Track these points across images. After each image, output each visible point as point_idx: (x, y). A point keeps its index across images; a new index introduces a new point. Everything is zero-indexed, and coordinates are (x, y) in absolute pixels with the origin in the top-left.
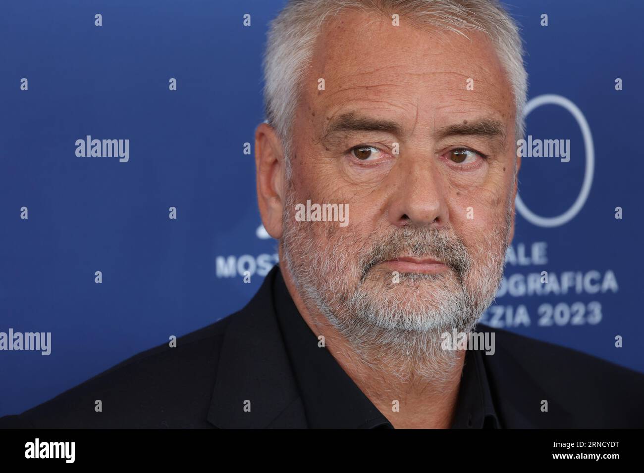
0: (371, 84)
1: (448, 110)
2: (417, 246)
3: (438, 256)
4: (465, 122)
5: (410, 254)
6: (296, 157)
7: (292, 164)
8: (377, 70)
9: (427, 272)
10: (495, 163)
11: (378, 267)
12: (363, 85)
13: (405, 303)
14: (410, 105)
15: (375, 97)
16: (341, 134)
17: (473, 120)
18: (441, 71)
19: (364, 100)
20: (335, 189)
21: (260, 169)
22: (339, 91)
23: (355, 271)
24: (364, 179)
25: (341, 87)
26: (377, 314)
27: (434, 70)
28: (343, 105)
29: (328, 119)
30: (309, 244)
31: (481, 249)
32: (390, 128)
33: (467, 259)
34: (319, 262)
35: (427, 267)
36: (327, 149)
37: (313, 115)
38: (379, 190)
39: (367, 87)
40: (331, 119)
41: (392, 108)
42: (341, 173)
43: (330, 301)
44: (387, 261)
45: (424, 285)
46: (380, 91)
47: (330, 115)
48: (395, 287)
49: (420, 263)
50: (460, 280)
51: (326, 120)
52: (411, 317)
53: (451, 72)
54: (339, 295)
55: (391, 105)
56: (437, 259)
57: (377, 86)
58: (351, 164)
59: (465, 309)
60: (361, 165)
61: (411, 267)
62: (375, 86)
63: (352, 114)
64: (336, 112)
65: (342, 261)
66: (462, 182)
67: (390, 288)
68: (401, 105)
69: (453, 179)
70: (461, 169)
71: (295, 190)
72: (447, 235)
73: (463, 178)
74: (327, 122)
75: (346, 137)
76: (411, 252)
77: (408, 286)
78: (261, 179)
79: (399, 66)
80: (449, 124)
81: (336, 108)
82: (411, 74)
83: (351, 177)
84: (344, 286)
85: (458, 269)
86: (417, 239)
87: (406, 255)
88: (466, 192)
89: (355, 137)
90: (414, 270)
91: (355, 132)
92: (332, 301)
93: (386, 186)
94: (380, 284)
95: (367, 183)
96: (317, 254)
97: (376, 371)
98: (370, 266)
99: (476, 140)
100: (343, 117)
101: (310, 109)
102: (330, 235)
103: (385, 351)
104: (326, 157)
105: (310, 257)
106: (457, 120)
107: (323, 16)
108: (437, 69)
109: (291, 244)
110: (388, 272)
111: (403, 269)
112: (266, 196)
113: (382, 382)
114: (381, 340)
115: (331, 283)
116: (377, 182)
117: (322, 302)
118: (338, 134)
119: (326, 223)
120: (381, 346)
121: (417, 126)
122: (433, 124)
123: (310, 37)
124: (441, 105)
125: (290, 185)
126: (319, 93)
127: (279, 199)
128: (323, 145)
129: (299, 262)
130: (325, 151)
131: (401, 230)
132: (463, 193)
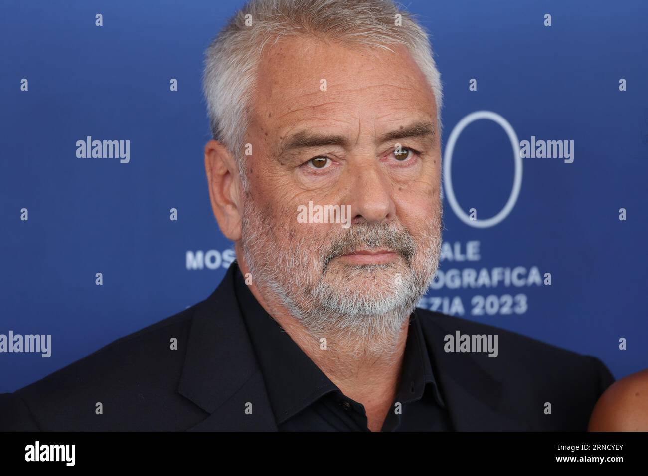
0: (316, 103)
1: (386, 119)
2: (371, 240)
3: (390, 248)
4: (401, 128)
5: (366, 248)
6: (251, 171)
7: (249, 178)
9: (382, 262)
10: (427, 158)
11: (336, 261)
12: (310, 105)
13: (365, 292)
14: (353, 119)
15: (322, 116)
16: (295, 151)
17: (407, 125)
18: (376, 85)
19: (312, 119)
20: (292, 196)
21: (212, 180)
22: (288, 113)
23: (317, 266)
24: (318, 186)
25: (290, 109)
26: (339, 303)
27: (369, 85)
28: (294, 125)
29: (281, 138)
30: (271, 246)
31: (424, 235)
32: (339, 142)
33: (412, 245)
34: (284, 261)
35: (381, 258)
36: (282, 164)
37: (266, 135)
38: (331, 194)
39: (313, 107)
40: (284, 139)
41: (338, 123)
42: (297, 182)
43: (295, 294)
44: (345, 255)
45: (379, 273)
46: (325, 110)
47: (283, 135)
48: (355, 279)
49: (374, 255)
50: (409, 264)
51: (279, 139)
52: (371, 304)
53: (384, 85)
54: (304, 288)
55: (337, 121)
56: (389, 250)
57: (322, 105)
58: (305, 174)
59: (414, 288)
60: (315, 174)
61: (367, 259)
62: (320, 105)
63: (303, 134)
64: (289, 132)
65: (305, 258)
66: (402, 178)
67: (350, 280)
68: (345, 120)
69: (394, 177)
71: (253, 200)
72: (395, 228)
73: (403, 174)
74: (281, 141)
75: (299, 153)
76: (366, 246)
77: (366, 277)
78: (214, 189)
79: (339, 85)
80: (387, 132)
81: (288, 129)
82: (350, 91)
83: (306, 185)
84: (309, 280)
85: (406, 254)
86: (371, 234)
87: (362, 249)
88: (406, 186)
90: (370, 262)
92: (298, 293)
93: (339, 190)
94: (341, 276)
95: (320, 189)
96: (281, 255)
97: (332, 352)
98: (329, 260)
99: (412, 140)
100: (296, 136)
101: (262, 129)
102: (292, 237)
103: (343, 334)
104: (281, 171)
105: (274, 257)
106: (395, 127)
107: (263, 45)
108: (371, 83)
109: (253, 247)
110: (347, 266)
111: (360, 262)
112: (222, 204)
113: (337, 361)
114: (339, 325)
115: (297, 277)
116: (328, 187)
117: (287, 295)
118: (292, 152)
119: (286, 227)
120: (339, 330)
121: (362, 135)
122: (374, 132)
123: (252, 64)
124: (379, 115)
125: (247, 195)
126: (270, 116)
127: (235, 206)
128: (278, 161)
129: (262, 262)
130: (281, 166)
131: (354, 227)
132: (404, 187)
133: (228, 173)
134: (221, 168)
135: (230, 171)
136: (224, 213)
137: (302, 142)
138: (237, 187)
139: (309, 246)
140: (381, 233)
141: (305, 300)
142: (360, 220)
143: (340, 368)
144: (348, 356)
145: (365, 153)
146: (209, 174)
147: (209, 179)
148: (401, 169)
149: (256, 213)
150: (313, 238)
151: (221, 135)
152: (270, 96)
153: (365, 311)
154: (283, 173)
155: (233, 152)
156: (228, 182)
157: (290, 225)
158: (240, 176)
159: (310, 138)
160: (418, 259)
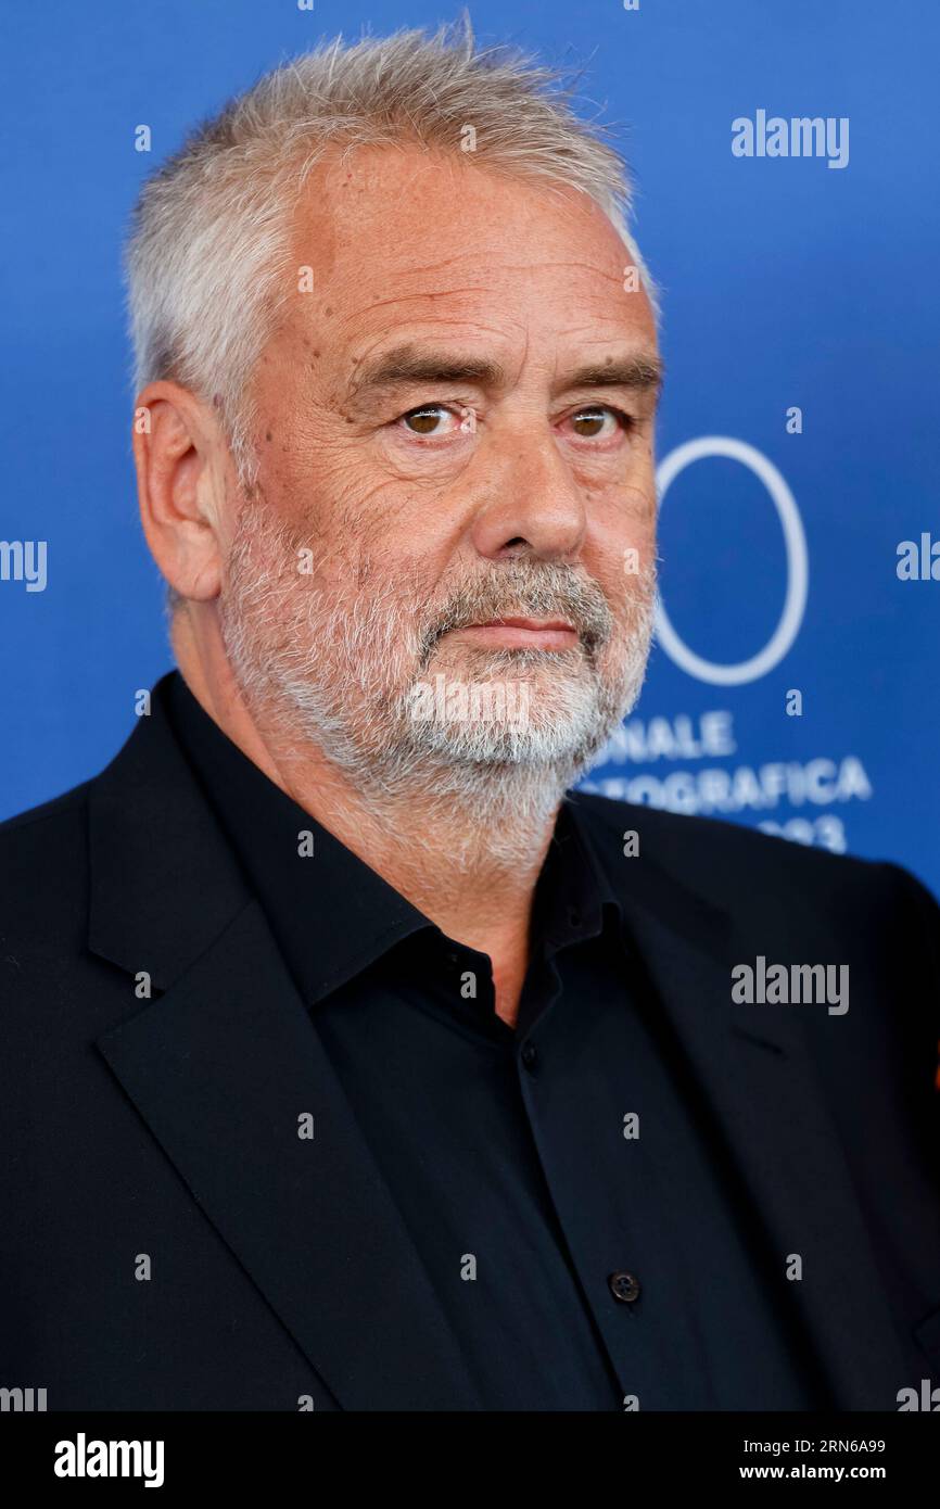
0: (438, 289)
1: (580, 336)
2: (535, 597)
3: (571, 617)
4: (609, 361)
5: (523, 611)
6: (269, 437)
7: (259, 453)
8: (447, 262)
9: (553, 647)
11: (453, 638)
12: (424, 291)
14: (515, 327)
15: (450, 315)
17: (621, 356)
18: (560, 262)
19: (429, 320)
20: (370, 489)
22: (374, 306)
23: (412, 645)
24: (425, 471)
25: (378, 298)
27: (548, 261)
28: (386, 333)
29: (355, 361)
31: (631, 600)
32: (477, 376)
33: (609, 619)
34: (339, 632)
36: (350, 421)
37: (317, 354)
38: (453, 491)
39: (431, 296)
40: (361, 361)
41: (485, 334)
42: (380, 460)
43: (354, 708)
44: (476, 626)
45: (545, 672)
46: (458, 303)
47: (359, 354)
48: (492, 680)
49: (540, 629)
50: (592, 662)
51: (350, 363)
53: (576, 264)
54: (378, 695)
55: (482, 328)
56: (571, 623)
57: (450, 293)
58: (401, 443)
60: (421, 443)
61: (524, 637)
62: (447, 294)
63: (406, 351)
64: (376, 348)
65: (390, 627)
66: (594, 474)
67: (482, 680)
68: (499, 329)
69: (579, 469)
70: (597, 448)
71: (267, 502)
72: (580, 577)
73: (596, 466)
74: (354, 367)
75: (394, 395)
76: (525, 608)
77: (515, 676)
79: (486, 254)
80: (581, 365)
81: (370, 341)
82: (510, 269)
83: (400, 467)
84: (392, 676)
85: (590, 639)
86: (537, 582)
87: (517, 614)
88: (600, 493)
89: (412, 395)
90: (531, 644)
91: (413, 384)
92: (360, 707)
93: (470, 483)
94: (460, 673)
95: (432, 478)
96: (332, 619)
97: (411, 849)
98: (439, 634)
99: (620, 394)
100: (390, 356)
101: (307, 343)
102: (363, 578)
103: (440, 810)
104: (344, 435)
105: (314, 626)
106: (596, 356)
107: (306, 166)
108: (552, 258)
109: (254, 608)
110: (476, 651)
111: (507, 641)
112: (169, 521)
113: (418, 871)
114: (436, 788)
115: (364, 671)
116: (447, 477)
117: (333, 712)
118: (376, 390)
119: (353, 555)
120: (432, 801)
121: (527, 369)
122: (554, 363)
123: (278, 206)
124: (569, 326)
125: (249, 492)
126: (329, 312)
127: (204, 524)
128: (341, 413)
129: (276, 640)
130: (346, 425)
131: (501, 566)
132: (596, 495)
133: (191, 452)
134: (175, 442)
135: (197, 447)
136: (174, 540)
137: (402, 370)
138: (218, 478)
139: (400, 600)
140: (557, 584)
141: (374, 724)
142: (516, 552)
144: (444, 860)
145: (525, 409)
146: (140, 458)
147: (141, 468)
148: (594, 454)
149: (269, 531)
150: (413, 582)
151: (189, 364)
152: (330, 271)
153: (509, 750)
154: (349, 441)
155: (217, 402)
156: (185, 477)
157: (362, 552)
158: (231, 453)
159: (424, 362)
160: (613, 652)
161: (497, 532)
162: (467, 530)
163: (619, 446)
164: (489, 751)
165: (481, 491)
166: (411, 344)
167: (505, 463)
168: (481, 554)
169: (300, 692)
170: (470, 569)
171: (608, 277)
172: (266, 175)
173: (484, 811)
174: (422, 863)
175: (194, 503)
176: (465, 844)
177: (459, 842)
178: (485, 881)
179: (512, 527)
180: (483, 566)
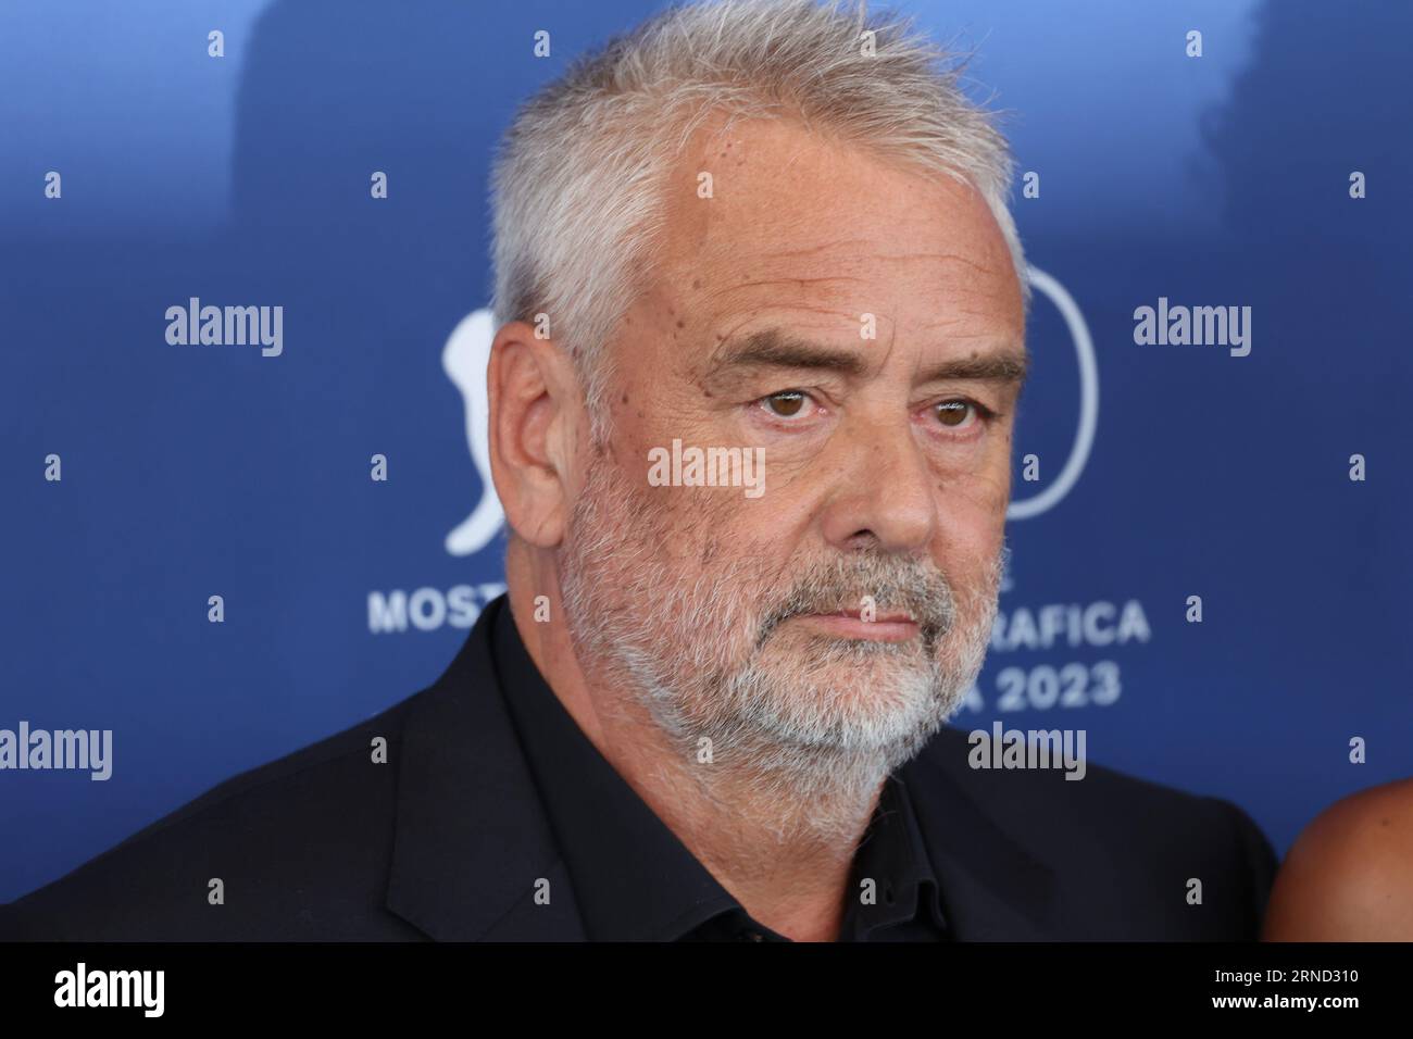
0: (809, 275)
1: (948, 329)
2: (880, 590)
3: (915, 611)
4: (975, 356)
6: (625, 400)
7: (614, 414)
8: (820, 248)
9: (892, 638)
10: (995, 426)
11: (794, 623)
12: (795, 276)
13: (848, 697)
14: (884, 318)
15: (820, 304)
16: (747, 370)
17: (987, 351)
18: (933, 253)
19: (798, 307)
22: (743, 286)
23: (751, 628)
25: (747, 277)
27: (921, 252)
28: (754, 314)
29: (719, 338)
31: (976, 593)
32: (846, 366)
33: (952, 612)
34: (676, 609)
35: (893, 629)
36: (708, 395)
37: (681, 325)
38: (805, 476)
39: (802, 282)
40: (726, 339)
41: (853, 324)
43: (686, 682)
44: (818, 615)
45: (882, 662)
46: (828, 291)
47: (725, 330)
48: (828, 666)
50: (931, 652)
51: (714, 339)
53: (949, 256)
54: (712, 672)
55: (851, 317)
57: (820, 280)
58: (758, 425)
60: (778, 427)
61: (865, 630)
62: (817, 280)
63: (771, 335)
64: (742, 327)
65: (730, 609)
66: (948, 464)
69: (934, 458)
70: (954, 439)
71: (617, 463)
72: (926, 569)
73: (952, 455)
74: (718, 344)
75: (756, 376)
77: (851, 664)
79: (860, 242)
80: (946, 359)
81: (737, 320)
82: (883, 259)
84: (726, 656)
85: (931, 630)
86: (883, 575)
88: (953, 483)
89: (773, 377)
90: (871, 635)
91: (774, 368)
92: (692, 682)
93: (823, 470)
94: (797, 657)
96: (671, 594)
97: (729, 817)
98: (780, 619)
99: (983, 387)
100: (756, 338)
101: (672, 313)
102: (708, 559)
103: (764, 783)
104: (701, 407)
105: (653, 597)
106: (961, 351)
107: (687, 130)
108: (926, 249)
109: (594, 566)
110: (815, 637)
111: (848, 632)
112: (516, 463)
114: (762, 763)
115: (698, 649)
116: (802, 460)
117: (664, 683)
118: (738, 369)
119: (700, 535)
120: (756, 774)
121: (891, 360)
122: (919, 355)
123: (654, 168)
124: (937, 320)
125: (600, 451)
126: (697, 285)
127: (551, 470)
128: (700, 384)
129: (614, 602)
130: (703, 398)
131: (849, 557)
132: (949, 484)
133: (544, 395)
134: (530, 384)
135: (551, 392)
137: (767, 353)
138: (570, 429)
139: (743, 584)
140: (902, 578)
141: (705, 698)
142: (862, 541)
143: (739, 855)
144: (761, 830)
145: (884, 399)
148: (950, 445)
149: (617, 493)
150: (757, 566)
152: (701, 244)
153: (839, 737)
154: (706, 414)
155: (577, 353)
156: (536, 418)
157: (710, 532)
158: (586, 407)
159: (789, 348)
160: (953, 644)
161: (848, 521)
162: (819, 517)
163: (977, 437)
164: (818, 736)
165: (831, 479)
166: (778, 328)
167: (860, 453)
168: (828, 543)
169: (634, 656)
170: (816, 557)
171: (981, 270)
172: (645, 131)
173: (808, 788)
174: (740, 832)
175: (543, 446)
176: (785, 817)
177: (780, 814)
178: (803, 851)
179: (863, 519)
180: (830, 554)
